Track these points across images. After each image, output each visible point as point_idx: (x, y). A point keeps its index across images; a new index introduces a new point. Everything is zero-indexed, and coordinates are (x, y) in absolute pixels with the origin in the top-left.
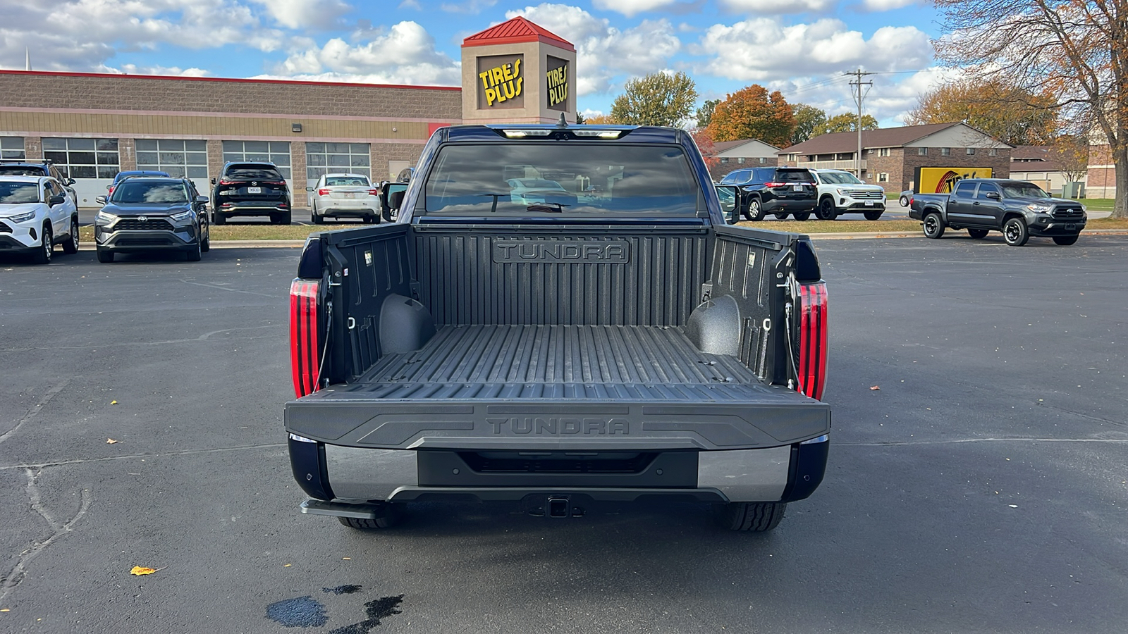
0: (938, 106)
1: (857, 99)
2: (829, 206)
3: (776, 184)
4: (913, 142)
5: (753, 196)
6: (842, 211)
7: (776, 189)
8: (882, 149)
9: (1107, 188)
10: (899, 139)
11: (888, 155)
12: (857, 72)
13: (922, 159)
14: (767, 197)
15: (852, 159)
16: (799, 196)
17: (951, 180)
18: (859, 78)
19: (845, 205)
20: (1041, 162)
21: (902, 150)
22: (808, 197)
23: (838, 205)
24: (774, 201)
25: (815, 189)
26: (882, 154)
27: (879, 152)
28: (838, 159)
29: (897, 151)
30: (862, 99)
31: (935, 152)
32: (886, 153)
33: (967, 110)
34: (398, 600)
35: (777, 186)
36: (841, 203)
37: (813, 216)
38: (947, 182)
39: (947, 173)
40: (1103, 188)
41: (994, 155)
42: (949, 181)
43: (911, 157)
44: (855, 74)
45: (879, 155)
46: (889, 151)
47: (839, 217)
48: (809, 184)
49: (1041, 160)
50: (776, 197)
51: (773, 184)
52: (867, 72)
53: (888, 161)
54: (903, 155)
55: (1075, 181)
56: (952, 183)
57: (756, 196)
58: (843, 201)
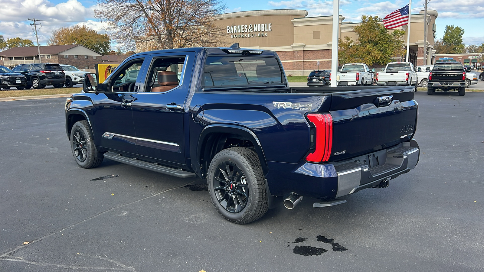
0: (61, 36)
1: (35, 32)
2: (69, 81)
3: (46, 71)
4: (61, 52)
5: (35, 77)
6: (76, 83)
7: (47, 73)
8: (47, 55)
11: (51, 58)
12: (33, 19)
13: (66, 60)
14: (42, 78)
15: (32, 60)
16: (56, 77)
18: (35, 22)
19: (77, 80)
21: (57, 56)
22: (61, 77)
23: (73, 80)
24: (46, 79)
25: (64, 73)
26: (47, 58)
27: (46, 56)
28: (25, 59)
29: (55, 56)
30: (37, 32)
31: (72, 57)
32: (49, 57)
33: (74, 39)
35: (47, 72)
36: (75, 80)
37: (65, 86)
41: (96, 59)
42: (109, 70)
43: (62, 59)
44: (33, 20)
45: (46, 58)
46: (51, 56)
47: (74, 86)
50: (47, 78)
51: (44, 71)
52: (38, 20)
53: (51, 60)
54: (58, 58)
57: (36, 77)
58: (75, 79)
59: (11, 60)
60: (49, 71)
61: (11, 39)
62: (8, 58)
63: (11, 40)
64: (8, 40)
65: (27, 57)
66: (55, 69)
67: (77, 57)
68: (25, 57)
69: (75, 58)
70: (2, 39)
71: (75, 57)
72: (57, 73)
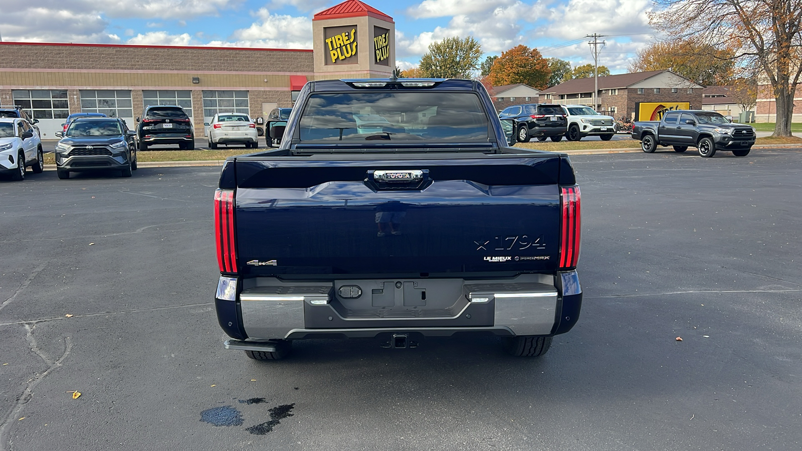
0: (651, 58)
1: (594, 55)
2: (576, 131)
3: (538, 116)
4: (634, 84)
5: (521, 125)
6: (585, 135)
7: (538, 119)
8: (612, 90)
9: (770, 115)
10: (625, 82)
11: (617, 94)
12: (594, 35)
13: (640, 96)
14: (532, 125)
15: (591, 97)
16: (554, 124)
17: (661, 112)
18: (596, 39)
19: (587, 130)
20: (724, 97)
21: (626, 91)
22: (561, 125)
23: (582, 130)
24: (537, 128)
25: (565, 119)
26: (612, 93)
27: (610, 92)
28: (581, 97)
29: (623, 91)
30: (597, 54)
31: (650, 91)
32: (615, 92)
33: (672, 61)
34: (291, 407)
35: (539, 117)
36: (584, 129)
37: (564, 138)
38: (658, 112)
39: (658, 107)
40: (768, 115)
41: (691, 93)
42: (659, 112)
43: (633, 95)
44: (593, 37)
45: (610, 94)
46: (617, 91)
47: (582, 139)
48: (561, 116)
49: (724, 96)
50: (538, 126)
51: (536, 116)
52: (601, 35)
53: (617, 98)
54: (627, 94)
55: (748, 110)
56: (661, 113)
57: (524, 125)
58: (585, 127)
59: (562, 99)
60: (542, 116)
61: (578, 68)
62: (559, 95)
63: (580, 68)
64: (575, 68)
65: (585, 94)
66: (551, 113)
67: (658, 90)
68: (581, 94)
69: (655, 93)
70: (569, 67)
71: (655, 90)
72: (553, 118)
